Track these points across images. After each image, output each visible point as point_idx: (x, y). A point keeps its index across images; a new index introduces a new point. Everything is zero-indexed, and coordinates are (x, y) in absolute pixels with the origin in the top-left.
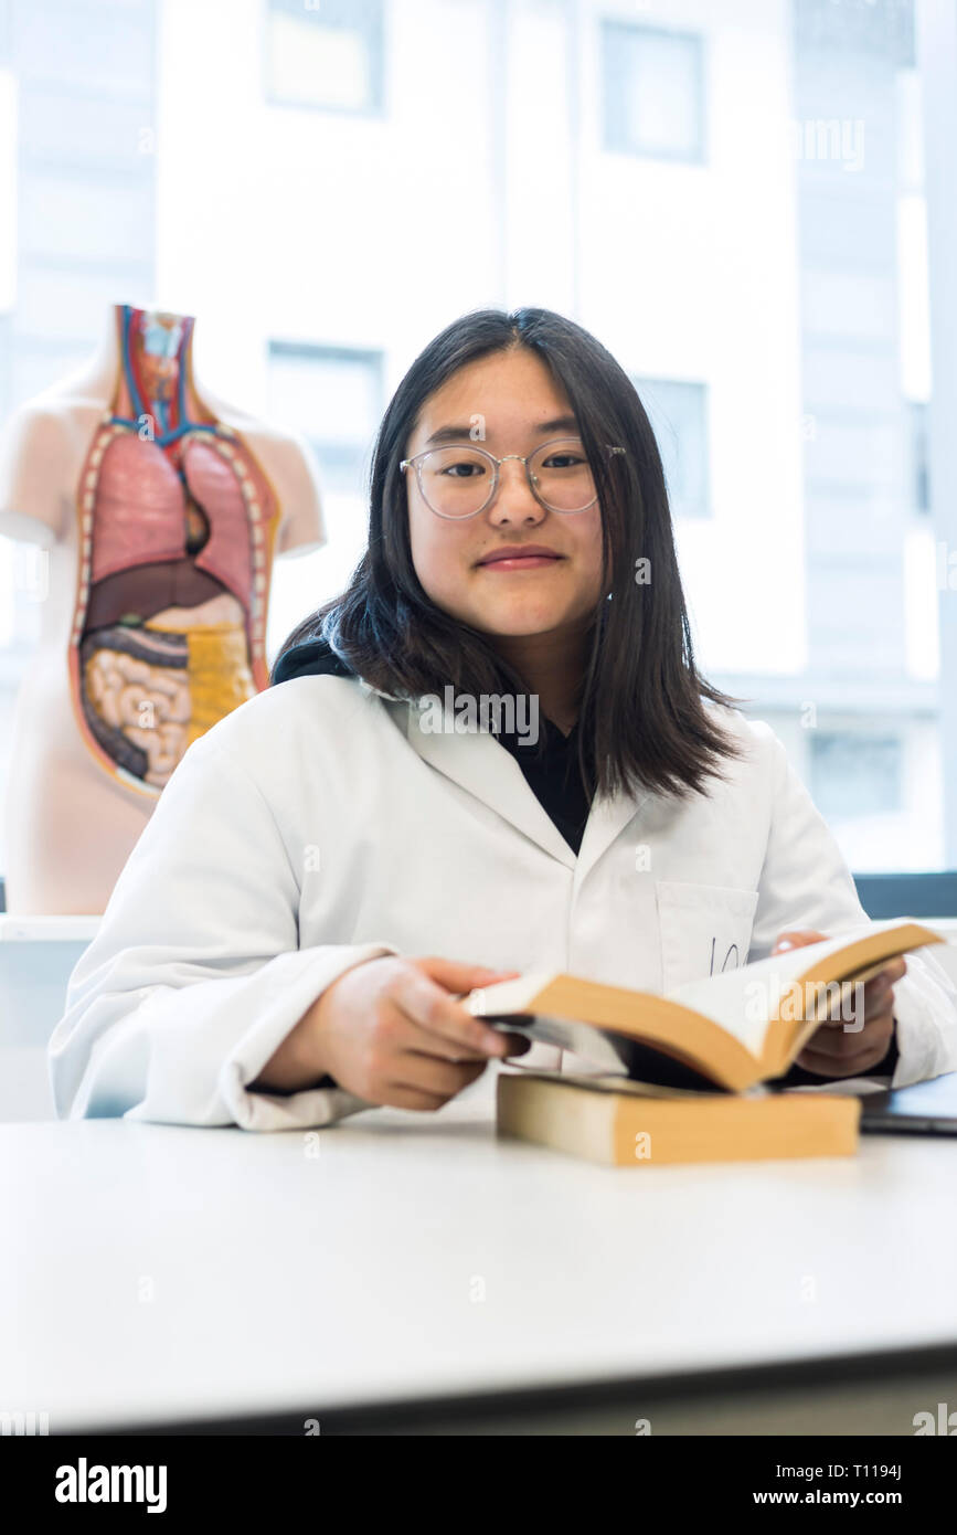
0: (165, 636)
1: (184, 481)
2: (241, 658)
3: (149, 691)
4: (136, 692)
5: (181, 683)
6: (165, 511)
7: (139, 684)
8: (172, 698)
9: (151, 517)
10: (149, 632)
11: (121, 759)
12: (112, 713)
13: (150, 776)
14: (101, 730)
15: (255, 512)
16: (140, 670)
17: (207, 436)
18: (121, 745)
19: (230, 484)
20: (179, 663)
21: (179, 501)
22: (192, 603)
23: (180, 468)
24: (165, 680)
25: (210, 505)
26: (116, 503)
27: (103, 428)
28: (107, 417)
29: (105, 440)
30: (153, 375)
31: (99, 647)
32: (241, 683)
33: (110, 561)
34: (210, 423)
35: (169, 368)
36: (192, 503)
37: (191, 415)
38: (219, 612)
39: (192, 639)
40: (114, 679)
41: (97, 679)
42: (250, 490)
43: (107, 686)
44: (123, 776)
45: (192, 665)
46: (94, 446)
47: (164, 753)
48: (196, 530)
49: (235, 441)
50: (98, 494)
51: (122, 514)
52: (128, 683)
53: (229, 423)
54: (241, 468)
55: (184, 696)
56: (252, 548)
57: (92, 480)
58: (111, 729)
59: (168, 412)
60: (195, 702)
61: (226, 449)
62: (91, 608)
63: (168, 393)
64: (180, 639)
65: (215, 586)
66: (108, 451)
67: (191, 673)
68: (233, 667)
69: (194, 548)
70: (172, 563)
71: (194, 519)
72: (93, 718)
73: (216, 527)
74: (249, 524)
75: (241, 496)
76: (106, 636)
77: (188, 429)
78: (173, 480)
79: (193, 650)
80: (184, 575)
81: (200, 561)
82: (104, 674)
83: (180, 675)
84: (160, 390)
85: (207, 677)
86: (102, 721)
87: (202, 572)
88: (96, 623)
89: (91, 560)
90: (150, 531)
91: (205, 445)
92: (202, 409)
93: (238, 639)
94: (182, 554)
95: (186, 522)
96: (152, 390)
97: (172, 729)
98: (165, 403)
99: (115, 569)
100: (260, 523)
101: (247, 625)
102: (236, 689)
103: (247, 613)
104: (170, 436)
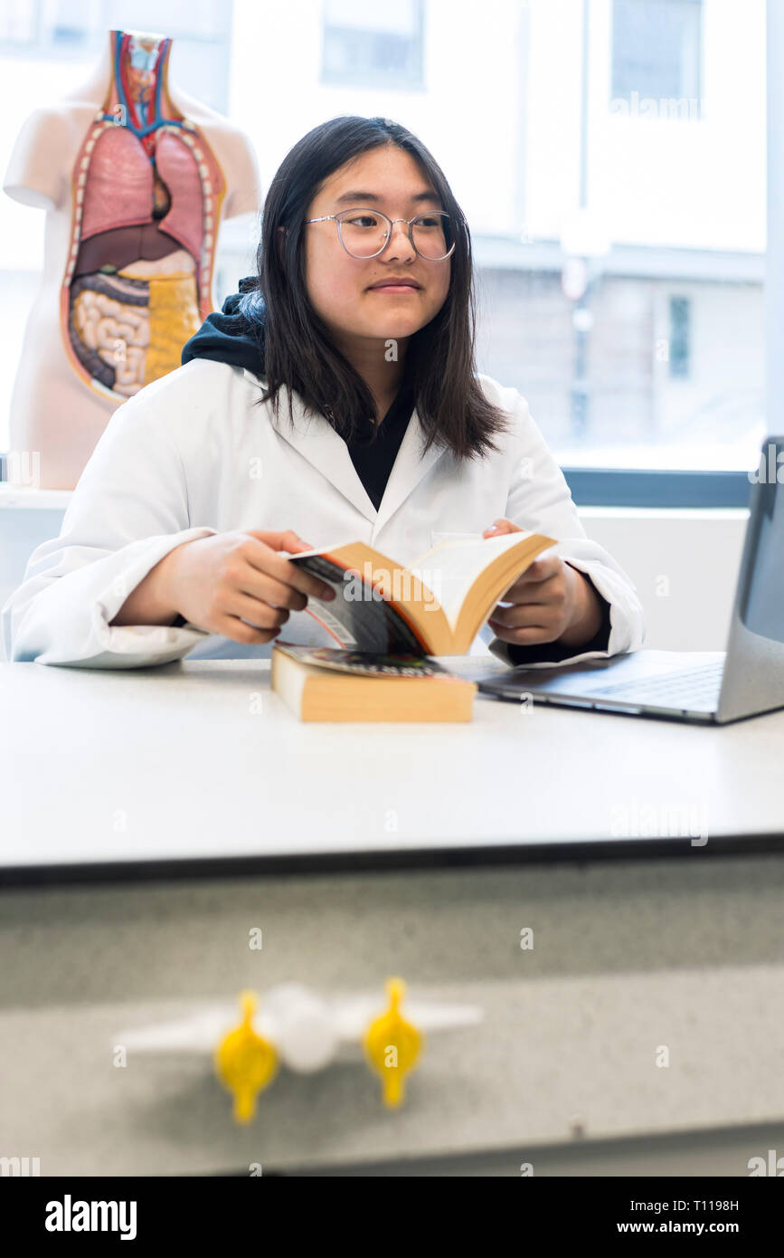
0: (132, 282)
1: (154, 165)
2: (191, 298)
3: (119, 323)
4: (109, 324)
5: (143, 317)
6: (138, 188)
7: (111, 317)
8: (136, 328)
9: (126, 192)
10: (121, 278)
11: (95, 373)
12: (91, 339)
13: (117, 387)
14: (82, 351)
15: (208, 188)
16: (114, 307)
17: (175, 130)
18: (96, 363)
19: (190, 168)
20: (142, 302)
21: (150, 180)
22: (154, 256)
23: (152, 153)
24: (131, 315)
25: (172, 183)
26: (102, 181)
27: (96, 124)
28: (100, 115)
29: (97, 133)
30: (137, 84)
31: (84, 288)
32: (190, 318)
33: (97, 224)
34: (178, 119)
35: (150, 79)
36: (157, 179)
37: (165, 113)
38: (176, 264)
39: (153, 284)
40: (94, 313)
41: (81, 311)
42: (205, 171)
43: (88, 318)
44: (97, 386)
45: (152, 304)
46: (88, 138)
47: (128, 370)
48: (161, 202)
49: (195, 133)
50: (89, 173)
51: (106, 190)
52: (104, 316)
53: (192, 120)
54: (199, 154)
55: (145, 327)
56: (204, 215)
57: (85, 163)
58: (90, 351)
59: (146, 111)
60: (153, 332)
61: (188, 140)
62: (80, 259)
63: (147, 97)
64: (144, 284)
65: (173, 244)
66: (99, 141)
67: (152, 310)
68: (184, 305)
69: (158, 215)
70: (142, 226)
71: (160, 193)
72: (77, 342)
73: (175, 200)
74: (203, 197)
75: (198, 175)
76: (89, 280)
77: (161, 124)
78: (146, 164)
79: (152, 293)
80: (150, 235)
81: (162, 226)
82: (86, 309)
83: (143, 311)
84: (141, 95)
85: (163, 313)
86: (83, 344)
87: (163, 233)
88: (84, 270)
89: (82, 223)
90: (126, 203)
91: (173, 136)
92: (172, 108)
93: (190, 284)
94: (150, 220)
95: (154, 195)
96: (135, 95)
97: (136, 352)
98: (144, 105)
99: (99, 231)
100: (211, 196)
101: (197, 273)
102: (186, 322)
103: (198, 264)
104: (147, 129)
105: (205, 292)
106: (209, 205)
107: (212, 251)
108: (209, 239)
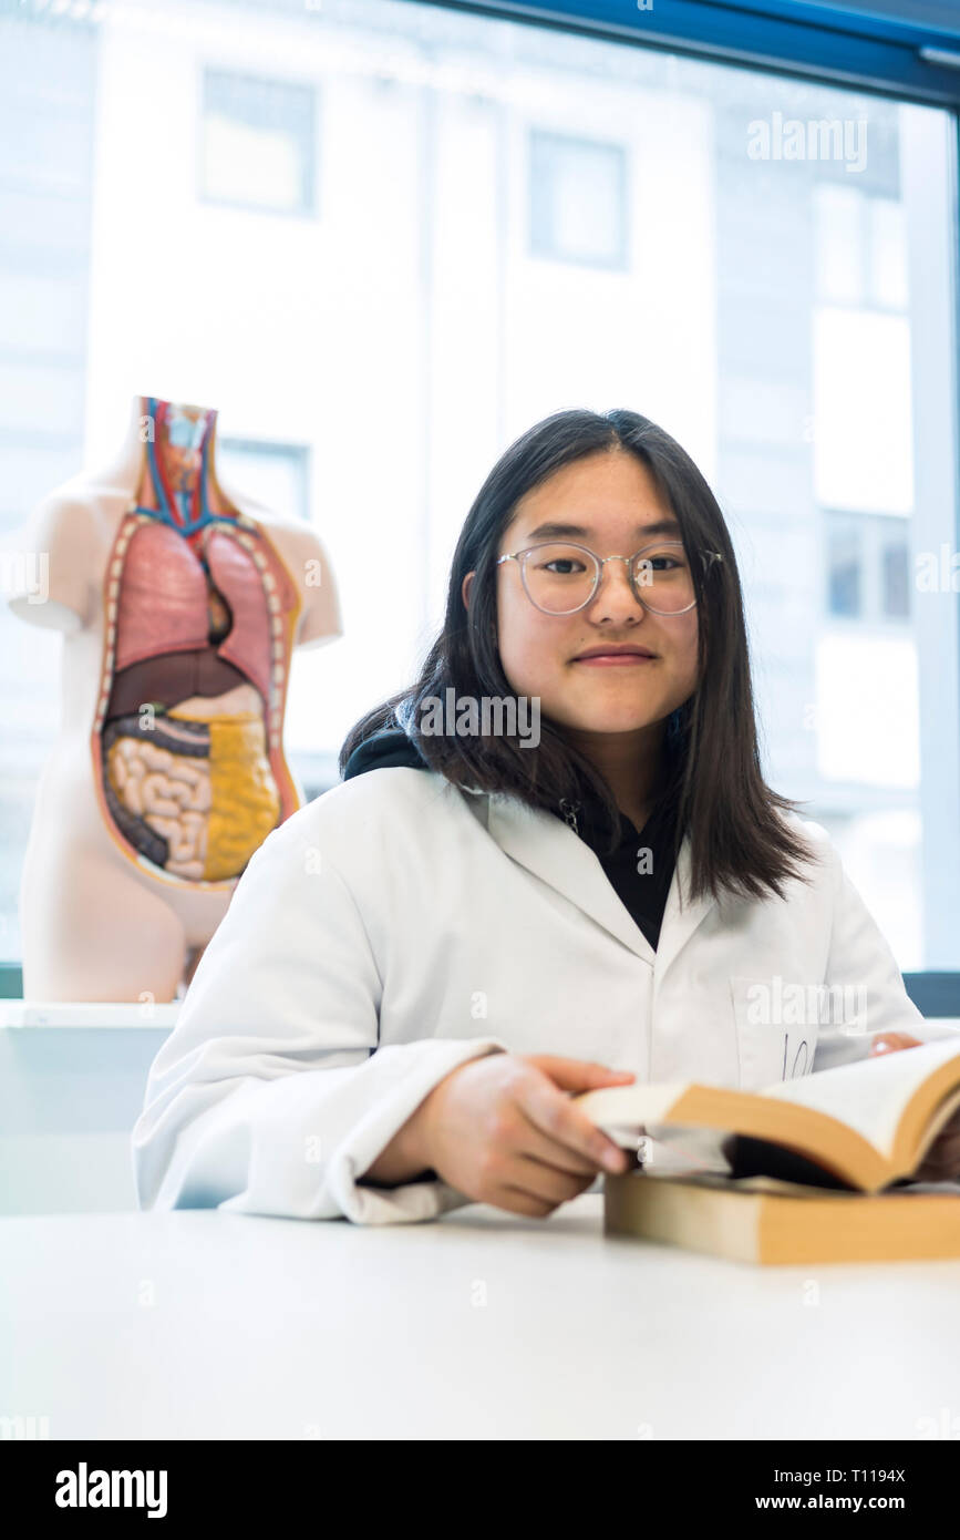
0: (187, 725)
1: (207, 570)
2: (259, 748)
3: (171, 779)
4: (158, 781)
5: (202, 772)
6: (191, 600)
7: (162, 772)
8: (193, 787)
9: (174, 606)
10: (172, 720)
11: (143, 846)
12: (134, 801)
13: (171, 865)
14: (123, 817)
15: (275, 604)
16: (162, 758)
17: (228, 528)
18: (143, 833)
19: (251, 576)
20: (201, 752)
21: (203, 591)
22: (215, 690)
23: (203, 559)
24: (186, 769)
25: (233, 596)
26: (141, 592)
27: (128, 518)
28: (132, 507)
29: (130, 529)
30: (177, 467)
31: (121, 734)
32: (260, 773)
33: (135, 649)
34: (232, 515)
35: (193, 460)
36: (215, 594)
37: (213, 506)
38: (240, 702)
39: (215, 728)
40: (137, 766)
41: (120, 767)
42: (270, 581)
43: (130, 774)
44: (144, 864)
45: (214, 754)
46: (119, 536)
47: (184, 842)
48: (219, 621)
49: (256, 533)
50: (124, 583)
51: (146, 603)
52: (150, 771)
53: (250, 515)
54: (261, 560)
55: (205, 785)
56: (272, 639)
57: (117, 569)
58: (133, 817)
59: (189, 503)
60: (216, 791)
61: (246, 541)
62: (114, 696)
63: (191, 485)
64: (202, 728)
65: (236, 676)
66: (133, 540)
67: (211, 761)
68: (252, 757)
69: (217, 638)
70: (196, 652)
71: (217, 609)
72: (115, 806)
73: (239, 617)
74: (269, 616)
75: (262, 587)
76: (128, 724)
77: (210, 520)
78: (196, 570)
79: (216, 738)
80: (207, 664)
81: (223, 652)
82: (126, 762)
83: (201, 763)
84: (183, 482)
85: (228, 766)
86: (124, 809)
87: (226, 663)
88: (119, 711)
89: (116, 648)
90: (175, 620)
91: (226, 536)
92: (223, 500)
93: (257, 729)
94: (205, 644)
95: (209, 610)
96: (176, 481)
97: (193, 818)
98: (187, 494)
99: (140, 657)
100: (280, 615)
101: (266, 715)
102: (256, 779)
103: (265, 703)
104: (192, 526)
105: (274, 741)
106: (278, 627)
107: (284, 686)
108: (279, 672)
